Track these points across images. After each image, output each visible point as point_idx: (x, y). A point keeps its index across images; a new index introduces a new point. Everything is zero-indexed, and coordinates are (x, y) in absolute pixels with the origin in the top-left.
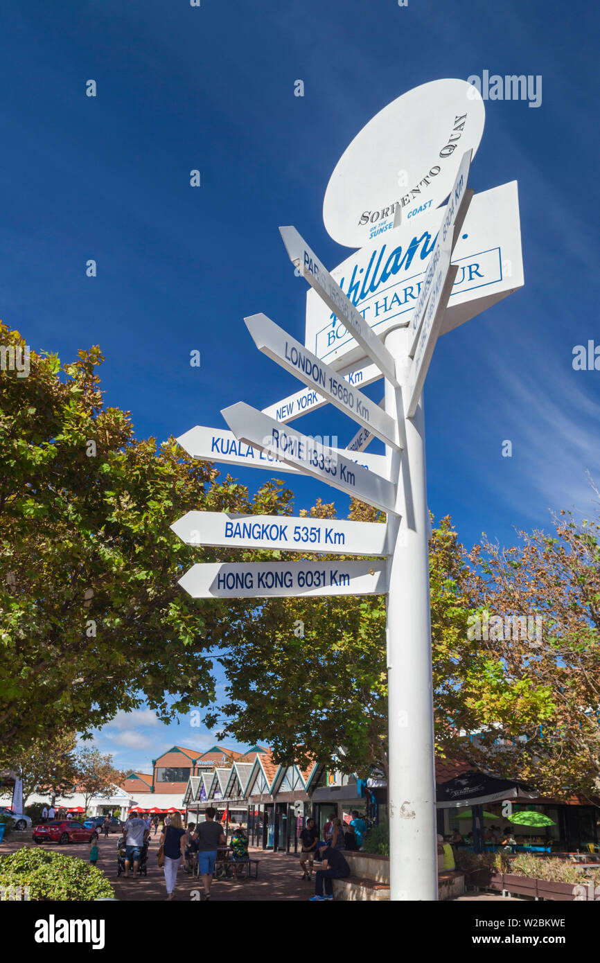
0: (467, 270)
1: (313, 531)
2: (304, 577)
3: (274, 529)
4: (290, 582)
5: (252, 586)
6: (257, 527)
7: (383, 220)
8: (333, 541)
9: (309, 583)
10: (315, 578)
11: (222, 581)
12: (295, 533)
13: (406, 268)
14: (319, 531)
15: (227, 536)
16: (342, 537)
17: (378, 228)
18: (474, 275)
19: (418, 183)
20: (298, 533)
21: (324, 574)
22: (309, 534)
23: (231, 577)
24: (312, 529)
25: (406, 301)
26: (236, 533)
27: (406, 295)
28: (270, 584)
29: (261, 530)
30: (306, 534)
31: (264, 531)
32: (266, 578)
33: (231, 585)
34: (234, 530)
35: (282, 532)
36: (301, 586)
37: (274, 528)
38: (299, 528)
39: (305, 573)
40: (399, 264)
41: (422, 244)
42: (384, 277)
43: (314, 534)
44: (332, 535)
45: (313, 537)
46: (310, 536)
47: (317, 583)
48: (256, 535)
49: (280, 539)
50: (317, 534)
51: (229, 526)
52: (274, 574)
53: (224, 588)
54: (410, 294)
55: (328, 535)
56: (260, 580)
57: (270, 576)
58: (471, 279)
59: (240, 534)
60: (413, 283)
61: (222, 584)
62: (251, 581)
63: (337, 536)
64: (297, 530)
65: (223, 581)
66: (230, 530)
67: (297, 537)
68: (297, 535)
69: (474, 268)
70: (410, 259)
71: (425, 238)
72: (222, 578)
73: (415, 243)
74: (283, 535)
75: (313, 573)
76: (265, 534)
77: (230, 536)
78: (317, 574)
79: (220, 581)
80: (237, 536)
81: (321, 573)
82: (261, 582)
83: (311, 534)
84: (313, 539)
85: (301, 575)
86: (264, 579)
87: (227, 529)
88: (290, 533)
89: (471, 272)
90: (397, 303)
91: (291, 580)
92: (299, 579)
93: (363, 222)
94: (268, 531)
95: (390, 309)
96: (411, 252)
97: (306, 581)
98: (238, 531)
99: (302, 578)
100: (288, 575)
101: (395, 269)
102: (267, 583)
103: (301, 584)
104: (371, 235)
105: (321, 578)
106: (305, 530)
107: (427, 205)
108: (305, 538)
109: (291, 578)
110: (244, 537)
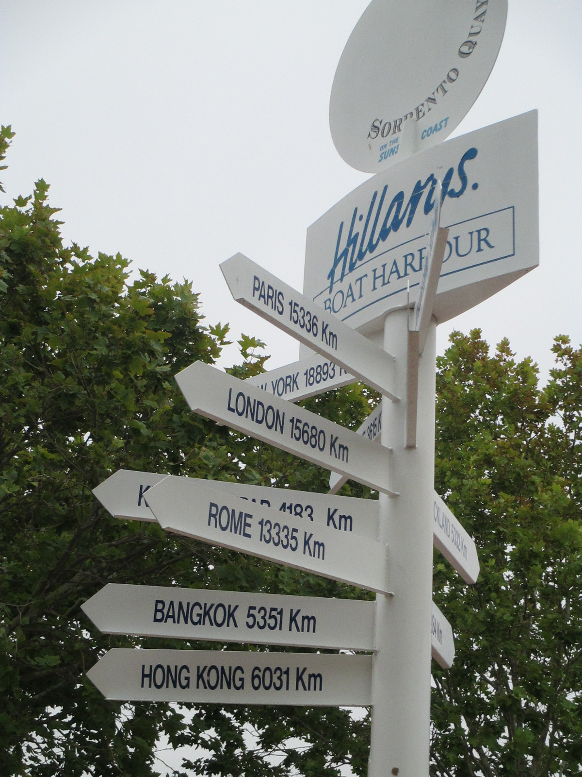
0: (475, 235)
1: (274, 613)
2: (261, 674)
3: (220, 611)
4: (241, 682)
5: (188, 686)
6: (197, 608)
7: (395, 136)
8: (300, 629)
9: (267, 684)
10: (275, 677)
11: (147, 676)
12: (249, 616)
13: (408, 225)
14: (281, 613)
15: (156, 620)
16: (312, 621)
17: (388, 148)
18: (483, 245)
19: (435, 90)
20: (253, 616)
21: (287, 672)
22: (267, 617)
23: (159, 670)
24: (272, 609)
25: (406, 274)
26: (168, 616)
27: (406, 265)
28: (213, 684)
29: (202, 612)
30: (263, 618)
31: (207, 613)
32: (208, 675)
33: (159, 683)
34: (165, 611)
35: (231, 615)
36: (256, 688)
37: (221, 609)
38: (254, 608)
39: (262, 670)
40: (400, 217)
41: (426, 191)
42: (384, 235)
43: (274, 617)
44: (299, 619)
45: (272, 622)
46: (268, 621)
47: (278, 685)
48: (196, 619)
49: (228, 625)
50: (278, 617)
51: (160, 606)
52: (220, 670)
53: (150, 686)
54: (410, 265)
55: (293, 619)
56: (200, 676)
57: (213, 671)
58: (479, 250)
59: (173, 617)
60: (413, 248)
61: (147, 680)
62: (187, 678)
63: (306, 621)
64: (252, 612)
65: (149, 676)
66: (161, 611)
67: (251, 622)
68: (251, 618)
69: (483, 234)
70: (413, 212)
71: (430, 183)
72: (147, 672)
73: (419, 188)
74: (231, 619)
75: (273, 671)
76: (207, 618)
77: (160, 621)
78: (278, 673)
79: (144, 676)
80: (170, 620)
81: (284, 670)
82: (201, 681)
83: (270, 617)
84: (272, 624)
85: (257, 672)
86: (205, 675)
87: (157, 610)
88: (241, 616)
89: (480, 240)
90: (396, 274)
91: (242, 679)
92: (253, 678)
93: (373, 134)
94: (212, 613)
95: (388, 282)
96: (415, 200)
97: (262, 680)
98: (171, 614)
99: (258, 676)
100: (239, 672)
101: (396, 225)
102: (208, 682)
103: (256, 685)
104: (381, 156)
105: (284, 677)
106: (262, 612)
107: (443, 124)
108: (262, 623)
109: (242, 676)
110: (178, 622)
